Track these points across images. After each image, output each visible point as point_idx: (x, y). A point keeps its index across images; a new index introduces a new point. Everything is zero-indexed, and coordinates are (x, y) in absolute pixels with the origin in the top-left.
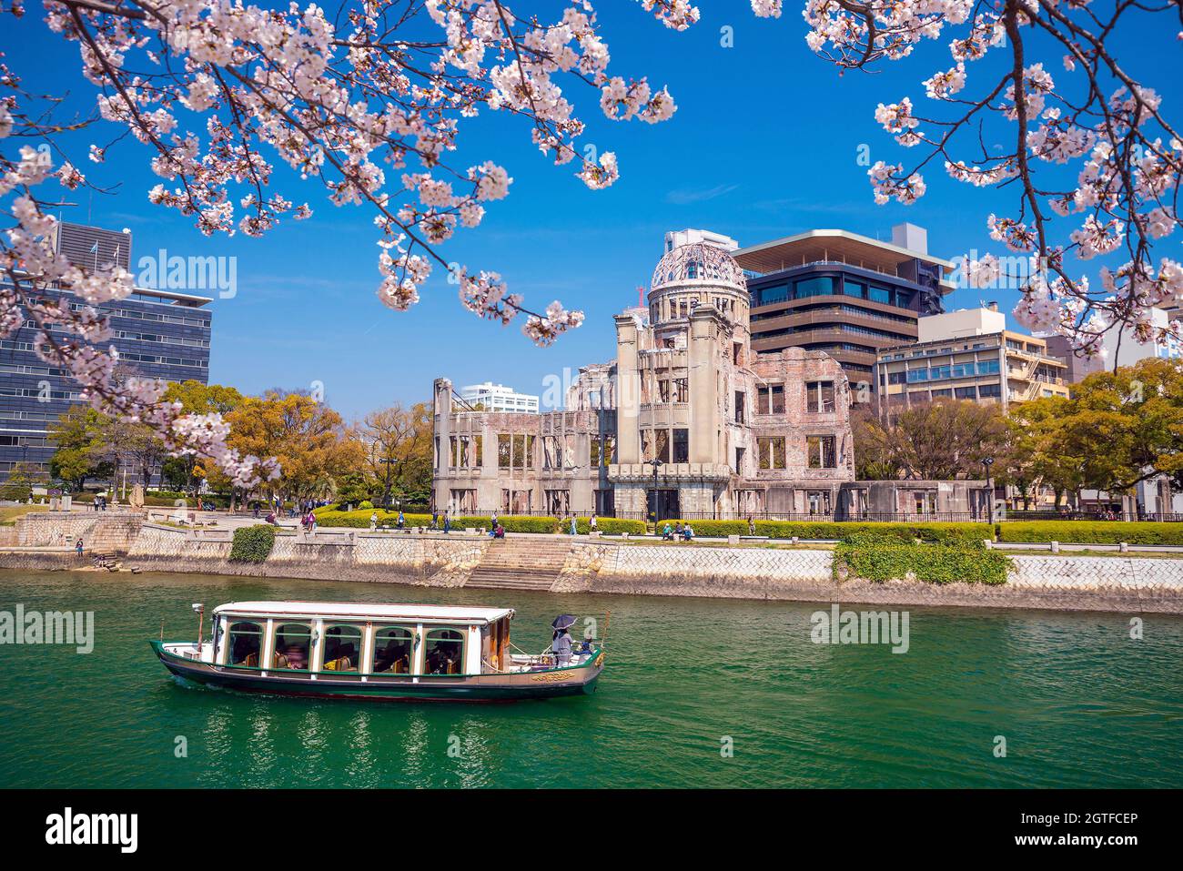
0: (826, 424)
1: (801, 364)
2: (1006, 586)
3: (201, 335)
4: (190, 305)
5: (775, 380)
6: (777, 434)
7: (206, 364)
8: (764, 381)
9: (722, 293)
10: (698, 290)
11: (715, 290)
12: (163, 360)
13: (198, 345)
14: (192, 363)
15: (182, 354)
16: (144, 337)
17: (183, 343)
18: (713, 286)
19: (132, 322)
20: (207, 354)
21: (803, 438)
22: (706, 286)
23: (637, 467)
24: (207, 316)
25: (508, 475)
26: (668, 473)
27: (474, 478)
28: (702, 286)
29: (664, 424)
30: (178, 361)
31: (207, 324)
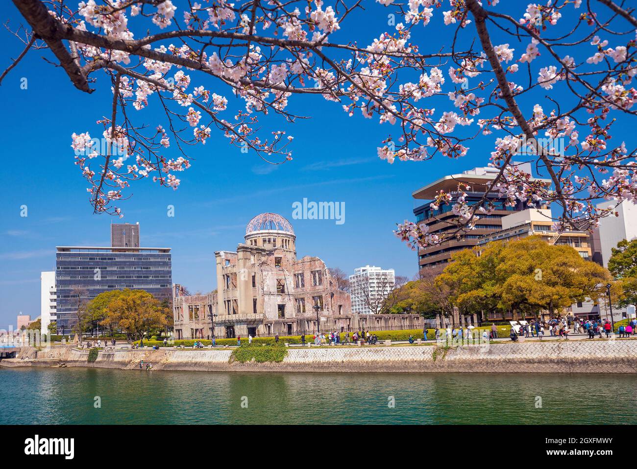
0: (319, 291)
1: (309, 263)
2: (282, 362)
3: (168, 264)
4: (164, 252)
5: (300, 272)
6: (302, 296)
7: (170, 277)
8: (297, 272)
9: (267, 236)
10: (256, 236)
11: (263, 235)
12: (152, 277)
13: (166, 269)
14: (165, 277)
15: (160, 274)
16: (144, 268)
17: (160, 269)
18: (262, 233)
19: (138, 262)
20: (170, 272)
21: (311, 298)
22: (259, 234)
23: (224, 317)
24: (170, 255)
25: (193, 323)
26: (230, 319)
27: (181, 324)
28: (257, 234)
29: (235, 297)
30: (158, 277)
31: (170, 259)
